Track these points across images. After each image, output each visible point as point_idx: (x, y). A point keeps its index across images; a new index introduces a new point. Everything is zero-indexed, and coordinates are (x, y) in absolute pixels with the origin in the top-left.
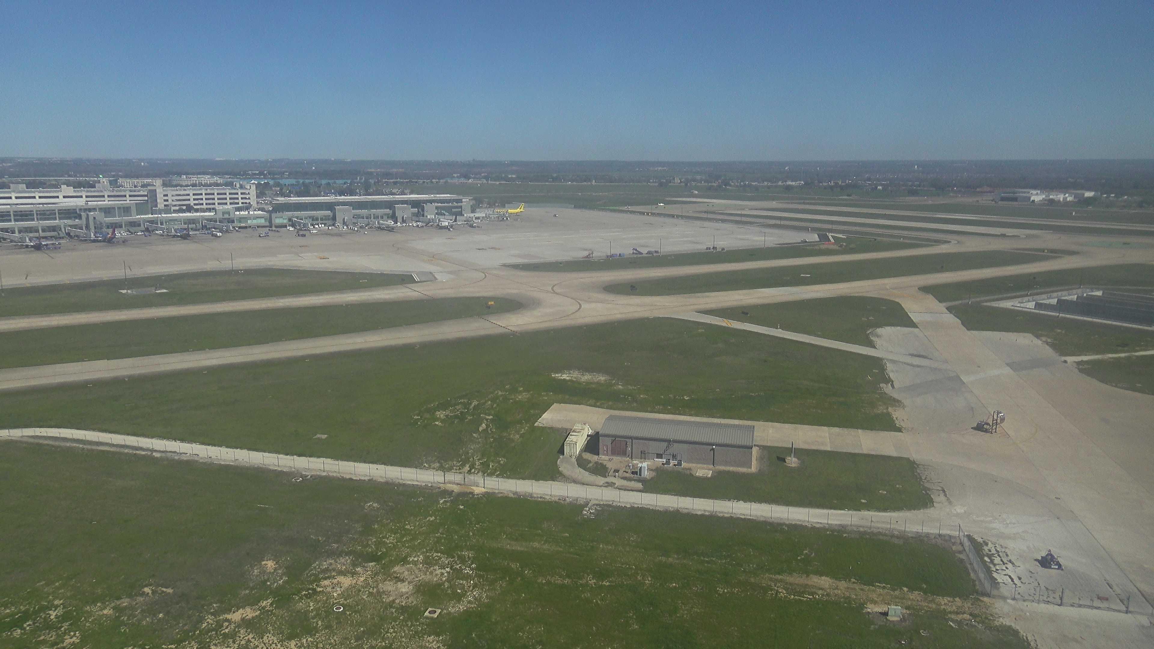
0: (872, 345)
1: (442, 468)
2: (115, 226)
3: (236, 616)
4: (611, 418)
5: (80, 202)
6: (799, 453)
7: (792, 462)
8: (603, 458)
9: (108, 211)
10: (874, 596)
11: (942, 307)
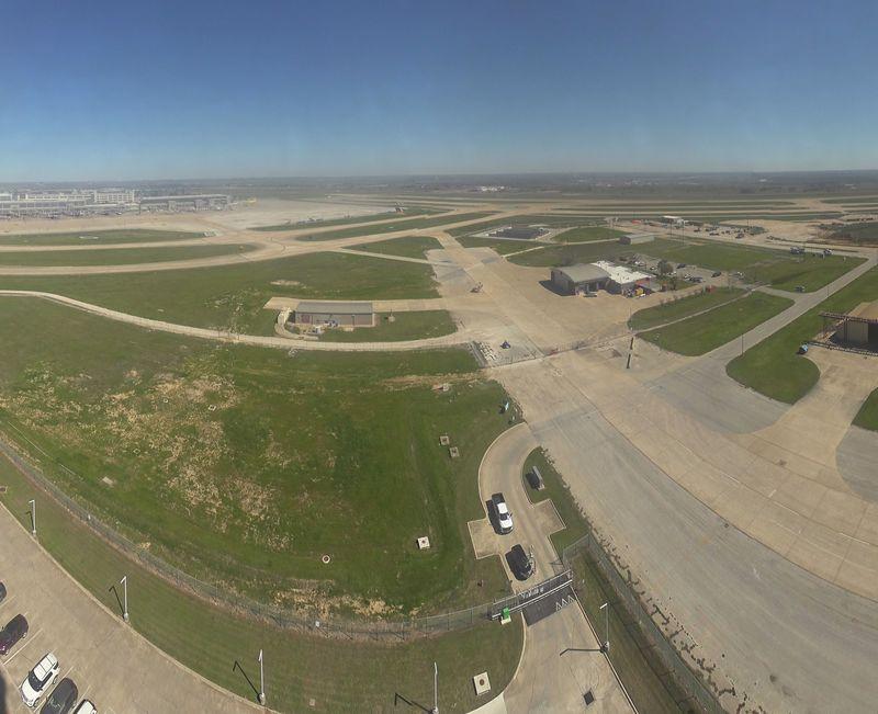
0: (426, 259)
1: (218, 330)
2: (78, 210)
3: (118, 397)
4: (301, 303)
5: (66, 200)
6: (395, 314)
7: (392, 319)
8: (298, 324)
9: (76, 203)
10: (436, 381)
11: (453, 239)
